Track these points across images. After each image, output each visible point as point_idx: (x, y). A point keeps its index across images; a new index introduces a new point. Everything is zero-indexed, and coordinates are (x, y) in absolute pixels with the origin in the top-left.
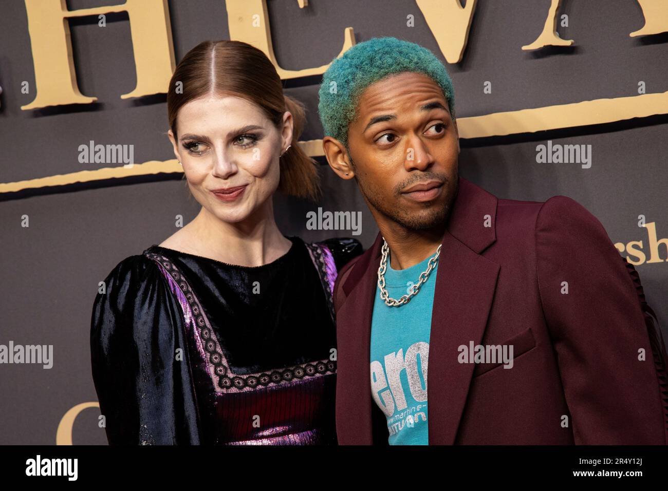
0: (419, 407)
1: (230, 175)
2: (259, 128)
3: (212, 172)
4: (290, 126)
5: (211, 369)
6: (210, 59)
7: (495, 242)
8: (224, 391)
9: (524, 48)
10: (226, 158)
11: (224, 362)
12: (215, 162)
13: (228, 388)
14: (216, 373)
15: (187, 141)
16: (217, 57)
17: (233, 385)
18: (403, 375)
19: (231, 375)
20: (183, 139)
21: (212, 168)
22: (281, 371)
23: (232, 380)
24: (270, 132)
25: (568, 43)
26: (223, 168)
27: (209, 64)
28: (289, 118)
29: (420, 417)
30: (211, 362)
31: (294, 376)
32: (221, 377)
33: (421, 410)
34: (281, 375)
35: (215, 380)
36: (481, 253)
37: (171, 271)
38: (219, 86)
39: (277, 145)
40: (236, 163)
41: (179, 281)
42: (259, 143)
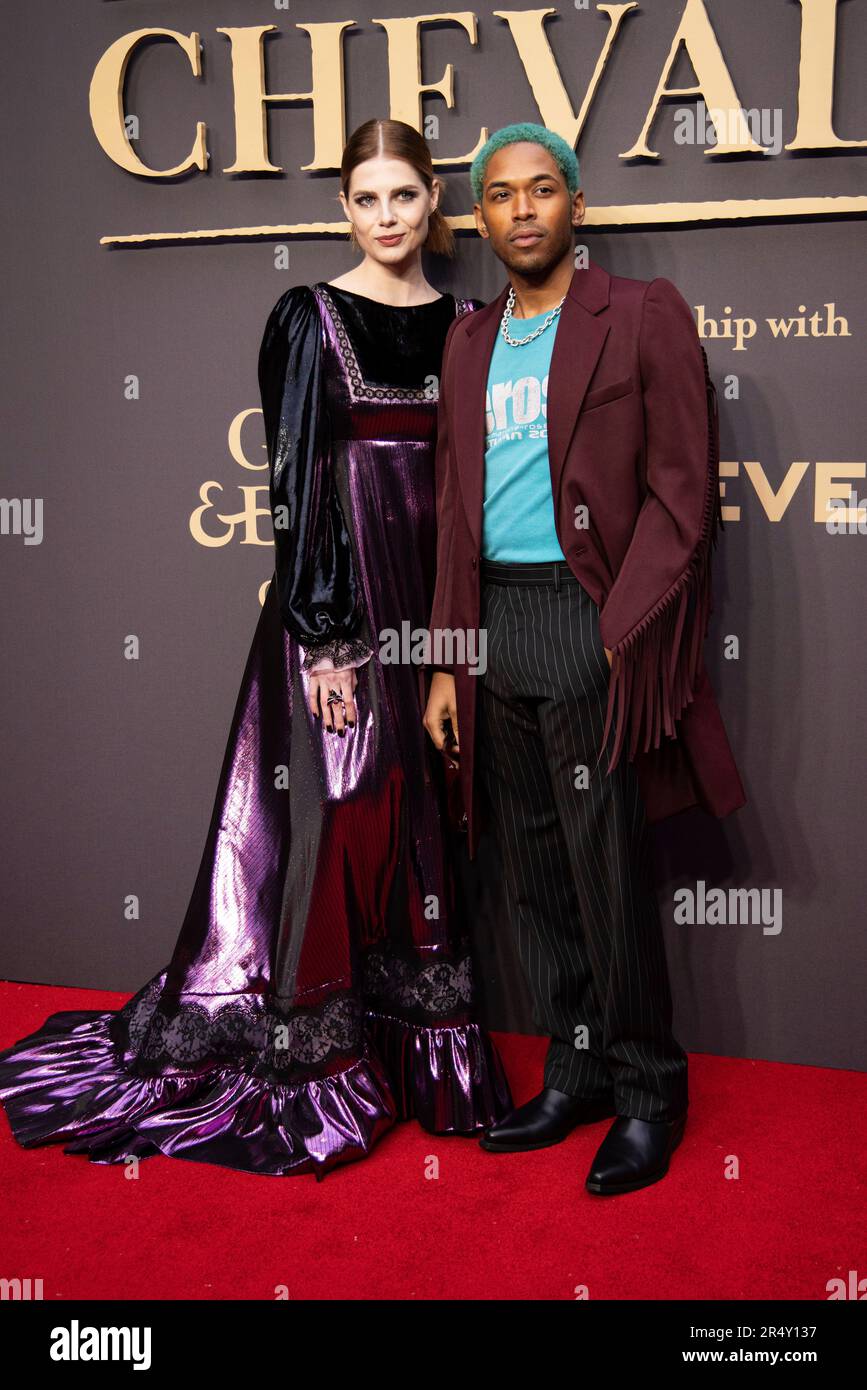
0: (517, 427)
1: (392, 224)
2: (415, 187)
3: (379, 222)
4: (437, 191)
5: (349, 381)
6: (378, 130)
7: (608, 306)
8: (358, 398)
9: (621, 155)
10: (390, 210)
11: (360, 376)
12: (381, 213)
13: (360, 396)
14: (352, 383)
15: (358, 196)
16: (383, 129)
17: (364, 394)
18: (509, 402)
19: (364, 387)
20: (356, 194)
21: (378, 218)
22: (405, 390)
23: (364, 391)
24: (423, 192)
25: (655, 154)
26: (387, 219)
27: (378, 133)
28: (436, 184)
29: (517, 436)
30: (350, 375)
31: (415, 397)
32: (356, 388)
33: (518, 430)
34: (405, 394)
35: (352, 389)
36: (596, 315)
37: (326, 302)
38: (386, 151)
39: (428, 204)
40: (397, 216)
41: (330, 311)
42: (416, 199)
